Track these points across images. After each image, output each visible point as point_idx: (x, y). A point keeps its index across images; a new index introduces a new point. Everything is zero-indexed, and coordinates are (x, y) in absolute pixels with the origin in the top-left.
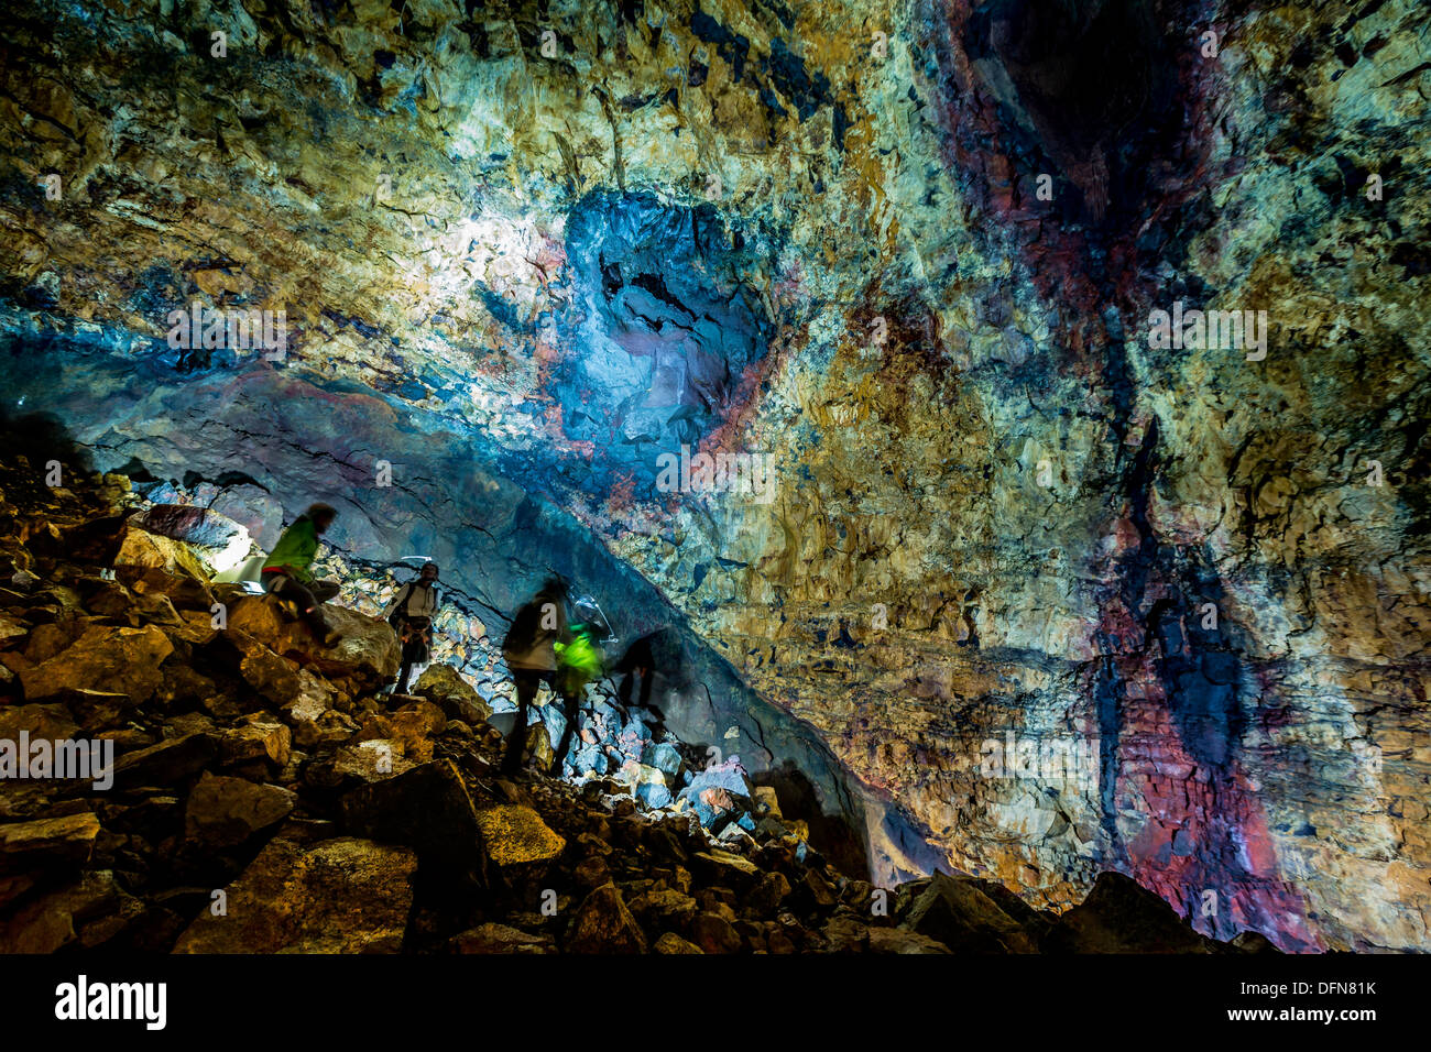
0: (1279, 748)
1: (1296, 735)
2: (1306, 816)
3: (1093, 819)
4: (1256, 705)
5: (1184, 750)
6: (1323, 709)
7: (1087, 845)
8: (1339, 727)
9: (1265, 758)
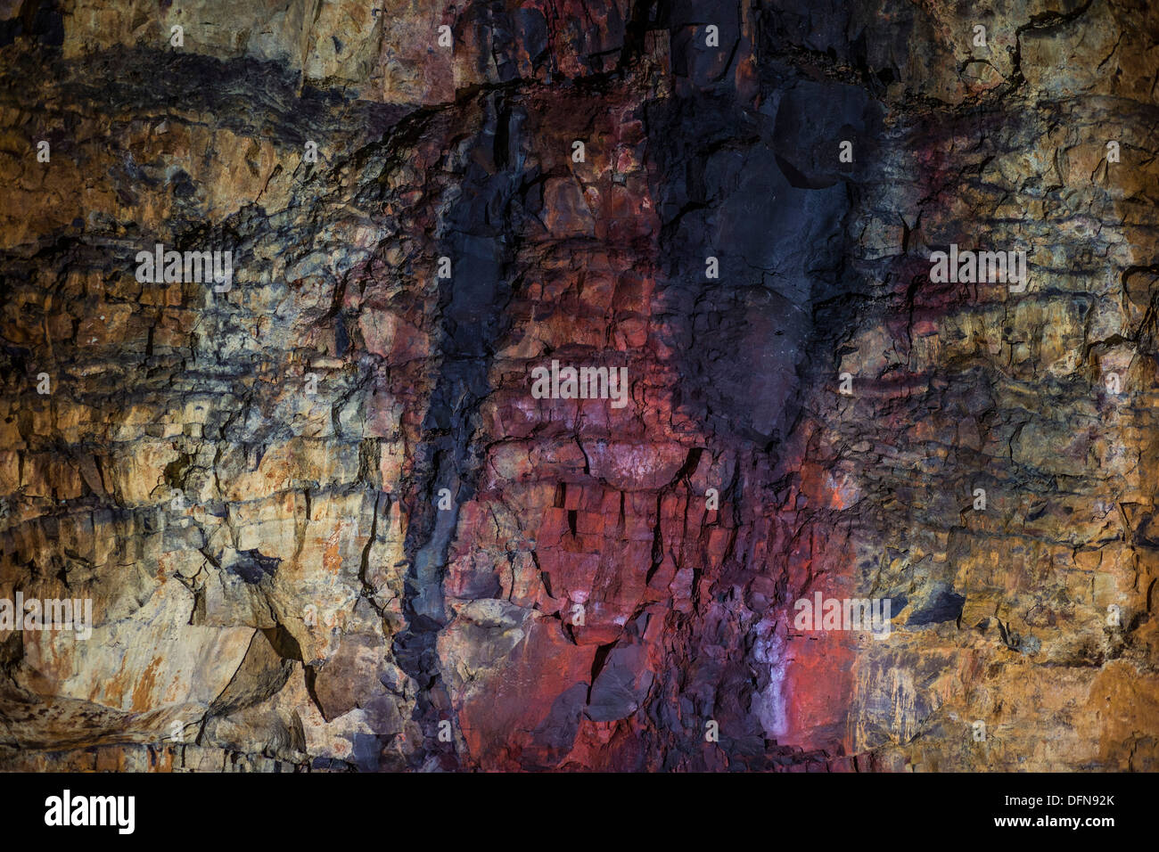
0: (928, 377)
1: (979, 339)
2: (951, 567)
3: (371, 640)
4: (894, 249)
5: (677, 400)
6: (1058, 260)
7: (339, 723)
8: (1084, 310)
9: (886, 412)
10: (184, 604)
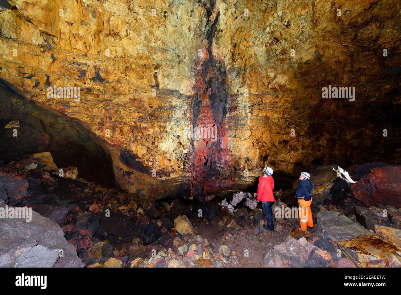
0: (233, 117)
1: (237, 113)
2: (235, 133)
3: (188, 142)
4: (229, 107)
5: (213, 120)
6: (243, 106)
7: (186, 150)
8: (245, 110)
9: (230, 120)
10: (172, 140)
